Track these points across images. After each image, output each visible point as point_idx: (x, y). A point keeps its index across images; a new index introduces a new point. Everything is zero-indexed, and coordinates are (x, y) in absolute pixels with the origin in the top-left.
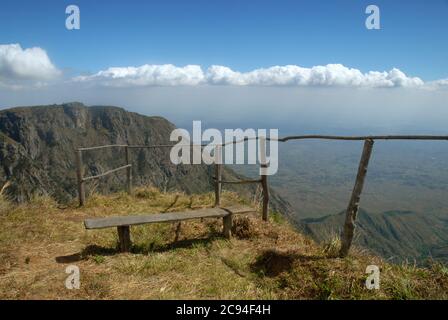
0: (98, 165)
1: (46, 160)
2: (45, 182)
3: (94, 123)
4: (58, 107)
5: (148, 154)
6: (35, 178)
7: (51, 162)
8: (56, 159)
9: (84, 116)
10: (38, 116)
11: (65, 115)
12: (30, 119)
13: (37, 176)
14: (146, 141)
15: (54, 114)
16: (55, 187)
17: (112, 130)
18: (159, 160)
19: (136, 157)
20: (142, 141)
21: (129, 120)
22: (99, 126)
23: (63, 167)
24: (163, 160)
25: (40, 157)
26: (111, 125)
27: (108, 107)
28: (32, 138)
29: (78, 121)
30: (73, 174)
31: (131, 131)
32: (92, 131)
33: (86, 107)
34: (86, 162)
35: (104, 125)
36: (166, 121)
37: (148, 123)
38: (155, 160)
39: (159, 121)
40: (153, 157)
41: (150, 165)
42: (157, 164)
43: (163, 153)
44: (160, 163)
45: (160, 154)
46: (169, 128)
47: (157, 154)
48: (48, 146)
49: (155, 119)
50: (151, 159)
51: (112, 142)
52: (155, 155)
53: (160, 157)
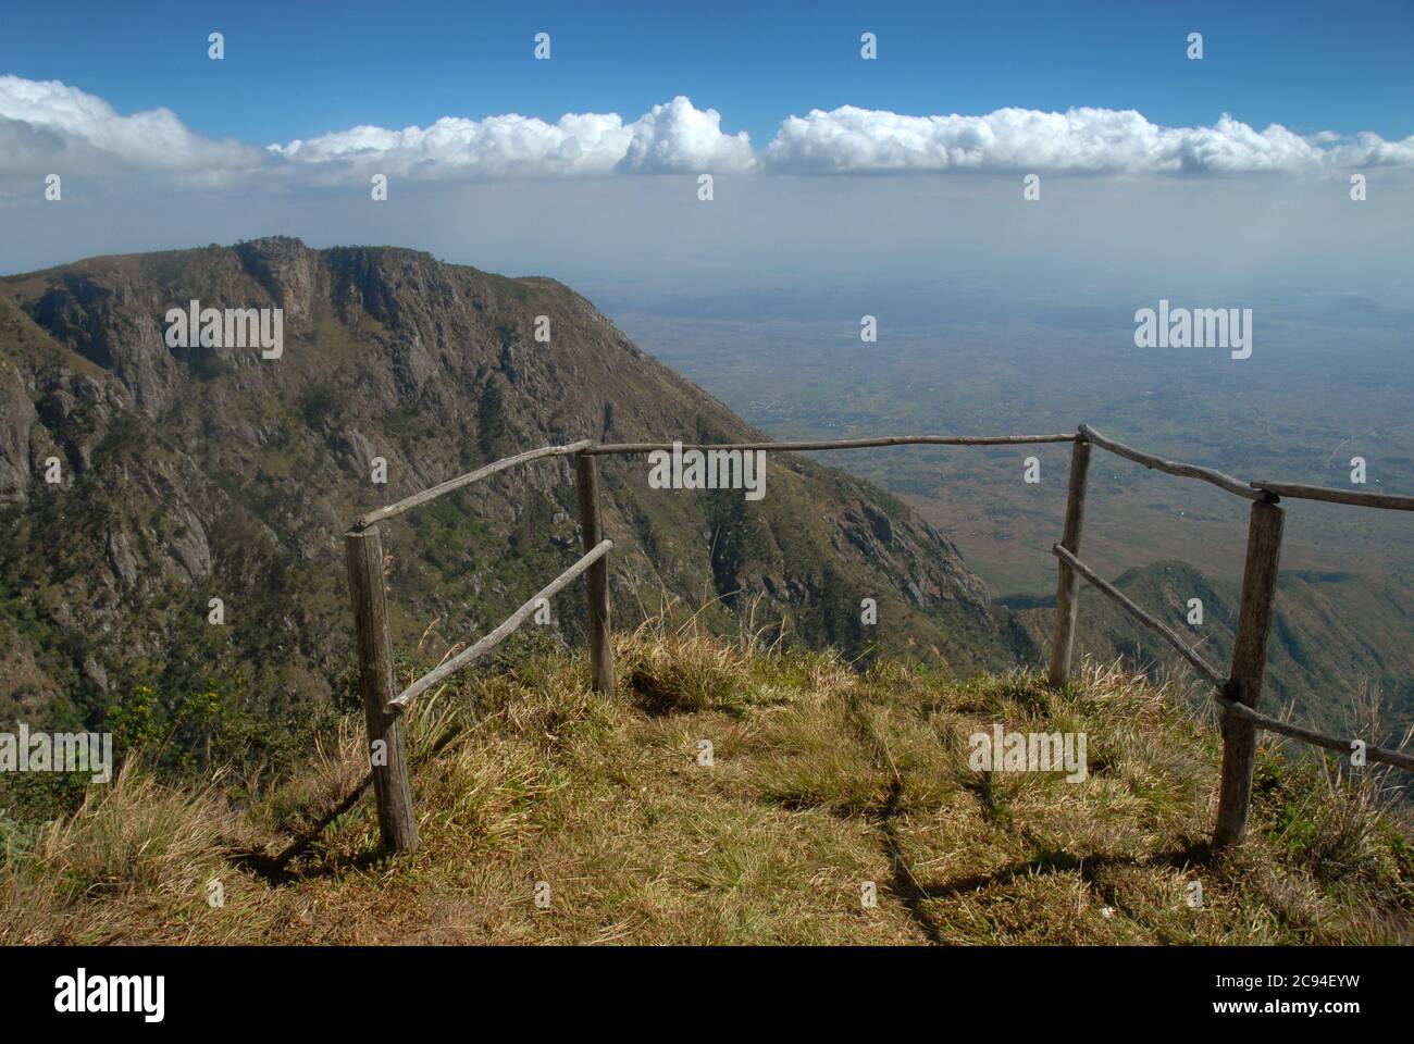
0: (353, 434)
1: (194, 422)
2: (194, 493)
3: (339, 298)
4: (226, 252)
5: (510, 395)
6: (160, 480)
7: (208, 428)
8: (222, 416)
9: (305, 279)
10: (162, 283)
11: (247, 278)
12: (136, 293)
13: (167, 471)
14: (505, 355)
15: (213, 278)
16: (224, 505)
17: (394, 324)
18: (545, 414)
19: (475, 406)
20: (489, 355)
21: (446, 289)
22: (355, 310)
23: (245, 443)
24: (557, 414)
25: (174, 414)
26: (393, 306)
27: (381, 251)
28: (146, 355)
29: (289, 296)
30: (279, 465)
31: (454, 325)
32: (330, 326)
33: (310, 253)
34: (316, 426)
35: (370, 308)
36: (567, 291)
37: (510, 301)
38: (534, 415)
39: (543, 291)
40: (526, 406)
41: (517, 431)
42: (541, 427)
43: (556, 392)
44: (549, 423)
45: (548, 396)
46: (575, 312)
47: (539, 395)
48: (197, 379)
49: (531, 284)
50: (519, 412)
51: (396, 361)
52: (531, 399)
53: (548, 407)
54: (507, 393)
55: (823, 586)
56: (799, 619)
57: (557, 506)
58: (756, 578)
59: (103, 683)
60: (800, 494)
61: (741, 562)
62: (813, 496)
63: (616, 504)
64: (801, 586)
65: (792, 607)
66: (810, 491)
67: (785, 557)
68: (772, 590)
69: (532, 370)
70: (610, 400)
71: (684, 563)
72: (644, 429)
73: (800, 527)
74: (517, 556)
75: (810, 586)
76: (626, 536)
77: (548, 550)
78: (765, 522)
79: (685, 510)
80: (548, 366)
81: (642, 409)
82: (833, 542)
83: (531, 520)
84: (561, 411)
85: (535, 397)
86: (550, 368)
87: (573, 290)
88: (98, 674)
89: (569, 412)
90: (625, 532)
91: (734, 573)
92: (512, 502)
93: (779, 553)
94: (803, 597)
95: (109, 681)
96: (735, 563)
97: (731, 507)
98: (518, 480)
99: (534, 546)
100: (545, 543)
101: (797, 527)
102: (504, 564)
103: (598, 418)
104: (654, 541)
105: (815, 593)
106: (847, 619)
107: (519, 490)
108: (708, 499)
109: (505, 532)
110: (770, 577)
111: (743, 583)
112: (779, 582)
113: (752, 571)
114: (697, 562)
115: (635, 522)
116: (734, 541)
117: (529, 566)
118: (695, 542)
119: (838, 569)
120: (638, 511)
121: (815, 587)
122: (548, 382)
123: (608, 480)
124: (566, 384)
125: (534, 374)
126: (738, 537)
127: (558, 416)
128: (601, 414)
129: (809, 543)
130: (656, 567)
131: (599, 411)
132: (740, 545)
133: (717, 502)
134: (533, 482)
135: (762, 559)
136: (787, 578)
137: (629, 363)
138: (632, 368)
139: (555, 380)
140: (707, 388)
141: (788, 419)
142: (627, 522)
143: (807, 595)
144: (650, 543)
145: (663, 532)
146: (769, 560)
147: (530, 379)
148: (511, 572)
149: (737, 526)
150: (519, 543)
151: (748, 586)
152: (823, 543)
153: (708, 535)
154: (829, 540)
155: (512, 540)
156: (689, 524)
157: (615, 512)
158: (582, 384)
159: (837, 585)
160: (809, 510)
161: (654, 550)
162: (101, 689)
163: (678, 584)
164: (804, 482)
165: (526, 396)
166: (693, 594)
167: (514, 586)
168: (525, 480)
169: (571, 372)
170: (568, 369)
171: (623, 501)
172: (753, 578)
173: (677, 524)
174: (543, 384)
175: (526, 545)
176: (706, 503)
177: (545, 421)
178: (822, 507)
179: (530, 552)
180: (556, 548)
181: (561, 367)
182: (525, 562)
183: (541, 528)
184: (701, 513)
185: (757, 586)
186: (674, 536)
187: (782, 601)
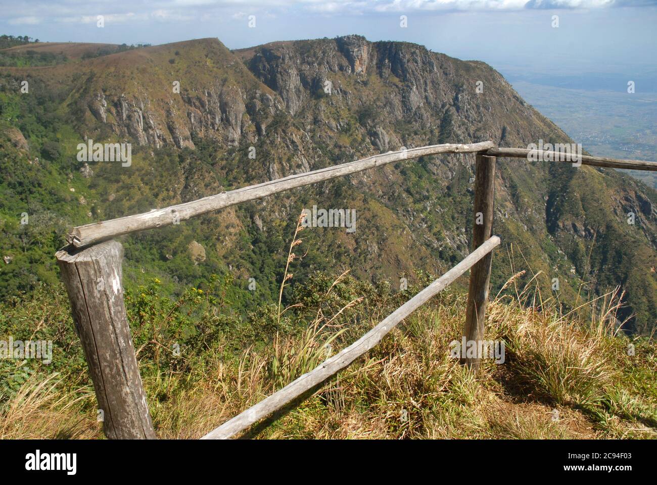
0: (380, 130)
1: (310, 118)
2: (307, 150)
3: (380, 65)
4: (330, 41)
5: (456, 119)
6: (293, 142)
7: (316, 121)
8: (322, 116)
9: (365, 56)
10: (302, 54)
11: (339, 54)
12: (290, 58)
13: (296, 139)
14: (456, 99)
15: (324, 53)
16: (319, 156)
17: (404, 79)
18: (472, 129)
19: (438, 122)
20: (448, 98)
21: (431, 64)
22: (387, 72)
23: (331, 129)
24: (478, 130)
25: (301, 114)
26: (404, 71)
27: (401, 44)
28: (292, 86)
29: (357, 63)
30: (345, 141)
31: (433, 82)
32: (374, 78)
33: (369, 43)
34: (363, 124)
35: (394, 71)
36: (491, 69)
37: (462, 72)
38: (467, 129)
39: (478, 68)
40: (464, 124)
41: (457, 136)
42: (469, 135)
43: (479, 119)
44: (474, 134)
45: (475, 120)
46: (494, 79)
47: (470, 119)
48: (313, 98)
49: (473, 65)
50: (459, 127)
51: (404, 97)
52: (466, 121)
53: (473, 125)
54: (455, 117)
55: (604, 233)
56: (588, 248)
57: (472, 174)
58: (569, 223)
59: (261, 228)
60: (600, 183)
61: (562, 214)
62: (607, 186)
63: (502, 177)
64: (592, 231)
65: (586, 241)
66: (606, 183)
67: (586, 215)
68: (576, 230)
69: (469, 107)
70: (506, 125)
71: (532, 210)
72: (521, 141)
73: (597, 201)
74: (449, 196)
75: (598, 232)
76: (504, 193)
77: (465, 195)
78: (578, 195)
79: (536, 184)
80: (477, 106)
81: (521, 131)
82: (615, 211)
83: (459, 180)
84: (480, 128)
85: (469, 121)
86: (478, 107)
87: (494, 69)
88: (259, 223)
89: (485, 129)
90: (504, 191)
91: (557, 219)
92: (450, 170)
93: (583, 212)
94: (592, 236)
95: (263, 226)
96: (558, 214)
97: (561, 185)
98: (455, 159)
99: (458, 192)
100: (464, 191)
101: (595, 201)
102: (443, 198)
103: (498, 134)
104: (518, 198)
105: (599, 236)
106: (616, 252)
107: (455, 165)
108: (549, 180)
109: (445, 184)
110: (576, 224)
111: (561, 225)
112: (580, 226)
113: (567, 219)
114: (538, 211)
115: (510, 187)
116: (559, 203)
117: (454, 201)
118: (539, 201)
119: (615, 225)
120: (512, 181)
121: (600, 233)
122: (476, 113)
123: (499, 165)
124: (484, 115)
125: (470, 109)
126: (562, 201)
127: (478, 131)
128: (500, 131)
129: (601, 209)
130: (517, 210)
131: (500, 130)
132: (562, 205)
133: (554, 182)
134: (462, 161)
135: (573, 214)
136: (585, 225)
137: (518, 108)
138: (520, 110)
139: (479, 113)
140: (558, 124)
141: (600, 144)
142: (506, 186)
143: (595, 236)
144: (515, 197)
145: (523, 194)
146: (577, 216)
147: (467, 111)
148: (445, 203)
149: (563, 196)
150: (452, 190)
151: (563, 227)
152: (609, 210)
153: (546, 198)
154: (612, 209)
155: (448, 188)
156: (537, 192)
157: (500, 181)
158: (493, 116)
159: (613, 234)
160: (604, 193)
161: (517, 202)
162: (260, 229)
163: (527, 220)
164: (604, 178)
165: (464, 119)
166: (534, 226)
167: (446, 210)
168: (458, 160)
169: (488, 110)
170: (487, 109)
171: (505, 176)
172: (566, 223)
173: (531, 190)
174: (473, 114)
175: (455, 191)
176: (548, 182)
177: (472, 132)
178: (612, 192)
179: (456, 195)
180: (469, 194)
181: (483, 107)
182: (453, 199)
183: (462, 184)
184: (544, 187)
185: (568, 227)
186: (529, 197)
187: (580, 236)
